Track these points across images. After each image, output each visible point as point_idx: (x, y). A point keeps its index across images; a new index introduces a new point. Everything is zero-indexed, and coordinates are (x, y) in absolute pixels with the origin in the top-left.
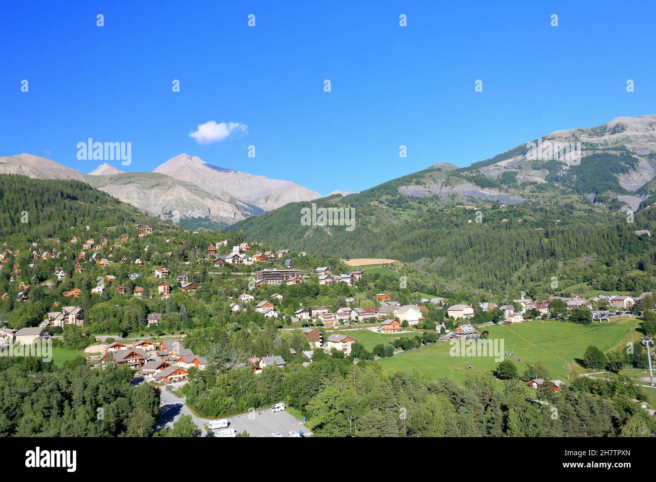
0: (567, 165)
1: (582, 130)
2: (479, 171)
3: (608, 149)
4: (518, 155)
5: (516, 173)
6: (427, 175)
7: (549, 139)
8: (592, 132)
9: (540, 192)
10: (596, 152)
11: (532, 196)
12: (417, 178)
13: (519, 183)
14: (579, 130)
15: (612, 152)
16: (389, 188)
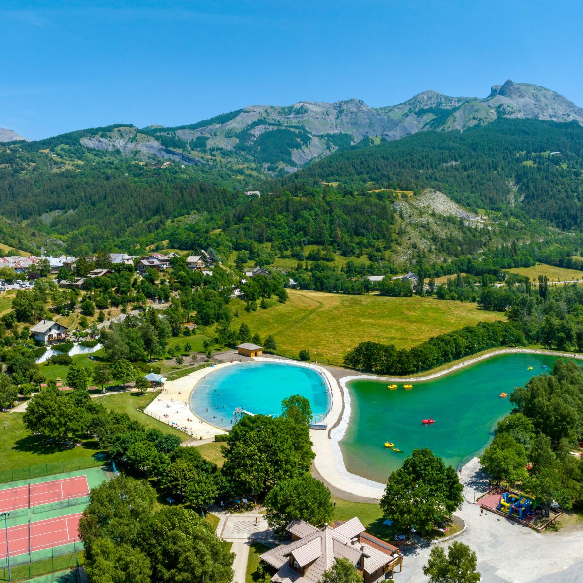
0: (254, 137)
1: (274, 108)
2: (175, 134)
3: (290, 127)
4: (218, 123)
5: (207, 139)
6: (116, 129)
7: (244, 112)
8: (281, 111)
9: (224, 158)
10: (280, 127)
11: (211, 159)
12: (105, 132)
13: (209, 147)
14: (271, 107)
15: (292, 129)
16: (71, 139)
